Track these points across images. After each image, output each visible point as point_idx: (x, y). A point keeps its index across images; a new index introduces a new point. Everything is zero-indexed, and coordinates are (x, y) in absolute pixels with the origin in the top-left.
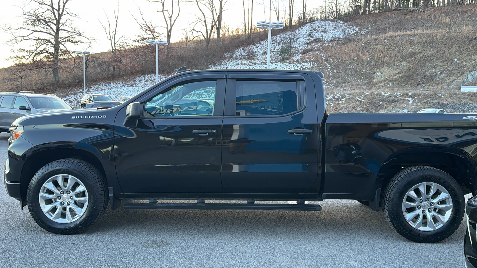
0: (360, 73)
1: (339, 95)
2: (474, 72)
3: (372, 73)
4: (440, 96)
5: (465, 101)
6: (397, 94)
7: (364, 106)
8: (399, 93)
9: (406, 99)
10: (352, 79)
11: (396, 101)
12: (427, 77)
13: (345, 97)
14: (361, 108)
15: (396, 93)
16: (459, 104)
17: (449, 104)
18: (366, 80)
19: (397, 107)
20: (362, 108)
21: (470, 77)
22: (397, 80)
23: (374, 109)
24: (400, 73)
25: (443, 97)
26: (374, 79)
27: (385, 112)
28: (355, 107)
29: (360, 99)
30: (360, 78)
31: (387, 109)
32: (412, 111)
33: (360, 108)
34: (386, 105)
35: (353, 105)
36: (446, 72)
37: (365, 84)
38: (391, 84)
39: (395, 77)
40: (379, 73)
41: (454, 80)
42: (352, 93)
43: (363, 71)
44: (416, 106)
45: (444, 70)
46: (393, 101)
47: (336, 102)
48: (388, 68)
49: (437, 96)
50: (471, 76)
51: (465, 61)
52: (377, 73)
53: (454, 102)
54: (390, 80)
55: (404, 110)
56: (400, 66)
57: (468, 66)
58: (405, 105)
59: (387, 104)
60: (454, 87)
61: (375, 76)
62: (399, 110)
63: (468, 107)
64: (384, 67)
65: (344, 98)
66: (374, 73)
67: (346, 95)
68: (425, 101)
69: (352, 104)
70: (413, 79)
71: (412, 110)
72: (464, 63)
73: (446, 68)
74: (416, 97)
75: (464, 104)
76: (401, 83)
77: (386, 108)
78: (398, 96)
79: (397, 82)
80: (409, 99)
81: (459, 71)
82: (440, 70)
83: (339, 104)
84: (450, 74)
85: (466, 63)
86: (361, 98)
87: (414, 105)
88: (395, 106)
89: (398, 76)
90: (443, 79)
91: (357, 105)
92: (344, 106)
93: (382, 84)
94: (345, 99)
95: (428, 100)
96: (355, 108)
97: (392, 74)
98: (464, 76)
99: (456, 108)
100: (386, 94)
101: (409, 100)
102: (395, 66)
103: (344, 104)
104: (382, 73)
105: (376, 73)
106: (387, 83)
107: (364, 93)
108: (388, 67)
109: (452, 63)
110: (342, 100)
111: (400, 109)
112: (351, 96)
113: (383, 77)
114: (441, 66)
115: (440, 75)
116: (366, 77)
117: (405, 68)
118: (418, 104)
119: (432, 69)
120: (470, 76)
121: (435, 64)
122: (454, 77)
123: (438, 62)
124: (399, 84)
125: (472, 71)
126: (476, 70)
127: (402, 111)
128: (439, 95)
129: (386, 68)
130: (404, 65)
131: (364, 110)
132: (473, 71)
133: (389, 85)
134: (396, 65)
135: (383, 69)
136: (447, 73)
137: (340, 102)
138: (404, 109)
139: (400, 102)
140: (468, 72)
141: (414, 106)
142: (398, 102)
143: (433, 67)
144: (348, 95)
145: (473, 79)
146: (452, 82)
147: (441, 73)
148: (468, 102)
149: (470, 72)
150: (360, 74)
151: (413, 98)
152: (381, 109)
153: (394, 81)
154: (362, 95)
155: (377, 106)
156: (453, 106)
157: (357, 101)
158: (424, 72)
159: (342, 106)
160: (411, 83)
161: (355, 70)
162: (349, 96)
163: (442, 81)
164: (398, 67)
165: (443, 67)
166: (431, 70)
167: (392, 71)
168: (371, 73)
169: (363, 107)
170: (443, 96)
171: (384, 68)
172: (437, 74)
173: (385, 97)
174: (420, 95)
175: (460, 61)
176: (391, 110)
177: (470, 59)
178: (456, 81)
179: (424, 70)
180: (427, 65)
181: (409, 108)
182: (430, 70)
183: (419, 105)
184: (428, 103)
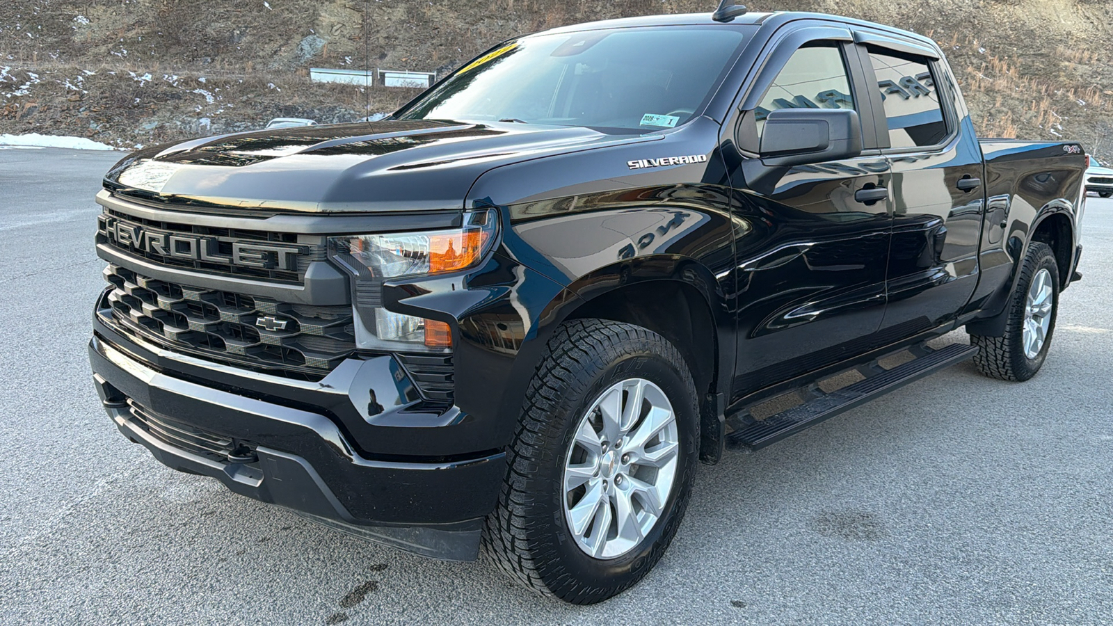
0: (29, 14)
1: (8, 72)
2: (311, 37)
3: (63, 19)
4: (272, 88)
5: (328, 103)
6: (170, 78)
7: (95, 107)
8: (175, 78)
9: (196, 91)
10: (9, 29)
11: (173, 97)
12: (212, 40)
13: (29, 79)
14: (87, 113)
15: (167, 76)
16: (319, 110)
17: (298, 109)
18: (50, 36)
19: (183, 112)
20: (91, 111)
21: (306, 49)
22: (138, 42)
23: (125, 115)
24: (140, 23)
25: (279, 90)
26: (73, 34)
27: (156, 123)
28: (68, 109)
29: (74, 88)
30: (32, 29)
31: (159, 117)
32: (220, 121)
33: (85, 113)
34: (152, 107)
35: (63, 102)
36: (252, 32)
37: (52, 47)
38: (125, 52)
39: (130, 35)
40: (85, 19)
41: (276, 52)
42: (47, 70)
43: (35, 10)
44: (226, 111)
45: (246, 27)
46: (167, 96)
47: (6, 94)
48: (104, 8)
49: (267, 88)
50: (309, 46)
51: (288, 10)
52: (79, 21)
53: (308, 104)
54: (121, 42)
55: (201, 121)
56: (135, 7)
57: (296, 22)
58: (201, 108)
59: (155, 104)
60: (278, 68)
61: (74, 25)
62: (189, 119)
63: (338, 117)
64: (94, 5)
65: (28, 83)
66: (71, 18)
67: (30, 74)
68: (245, 98)
69: (57, 101)
70: (178, 43)
71: (219, 119)
72: (286, 15)
73: (251, 22)
74: (217, 89)
75: (330, 110)
76: (150, 49)
77: (154, 113)
78: (174, 83)
79: (140, 47)
80: (202, 91)
81: (280, 33)
82: (238, 26)
83: (15, 98)
84: (262, 36)
85: (291, 15)
86: (76, 86)
87: (221, 109)
88: (177, 108)
89: (137, 33)
90: (249, 49)
91: (72, 104)
92: (34, 105)
93: (103, 49)
94: (30, 85)
95: (249, 96)
96: (72, 112)
97: (119, 25)
98: (293, 42)
99: (316, 117)
100: (143, 78)
101: (206, 94)
102: (123, 5)
103: (32, 100)
104: (90, 21)
105: (75, 19)
106: (115, 47)
107: (80, 70)
108: (104, 5)
109: (261, 13)
110: (23, 87)
111: (190, 116)
112: (46, 78)
113: (98, 32)
114: (238, 17)
115: (240, 37)
116: (51, 28)
117: (150, 14)
118: (229, 105)
119: (217, 22)
120: (306, 47)
121: (222, 11)
122: (275, 46)
123: (226, 5)
124: (145, 53)
125: (307, 35)
126: (315, 34)
127: (197, 123)
128: (270, 87)
129: (98, 7)
130: (145, 5)
131: (101, 118)
132: (310, 34)
133: (120, 55)
134: (125, 4)
135: (91, 11)
136: (254, 35)
137: (18, 93)
138: (200, 116)
139: (186, 100)
140: (299, 37)
141: (222, 111)
142: (181, 99)
143: (220, 18)
144: (37, 76)
145: (312, 53)
146: (271, 56)
147: (242, 34)
148: (335, 105)
149: (304, 35)
150: (27, 17)
151: (212, 91)
152: (143, 115)
153: (131, 44)
154: (79, 77)
155: (130, 108)
156: (307, 113)
157: (68, 93)
158: (200, 26)
159: (28, 105)
160: (175, 52)
161: (10, 5)
162: (40, 78)
163: (249, 54)
164: (132, 9)
165: (244, 18)
166: (216, 24)
167: (118, 18)
168: (61, 17)
169: (92, 109)
170: (279, 88)
171: (95, 8)
172: (233, 35)
173: (142, 85)
174: (226, 83)
175: (278, 10)
176: (169, 119)
177: (297, 6)
178: (281, 55)
179: (200, 23)
180: (203, 10)
181: (213, 115)
182: (213, 24)
183: (234, 109)
184: (251, 104)
